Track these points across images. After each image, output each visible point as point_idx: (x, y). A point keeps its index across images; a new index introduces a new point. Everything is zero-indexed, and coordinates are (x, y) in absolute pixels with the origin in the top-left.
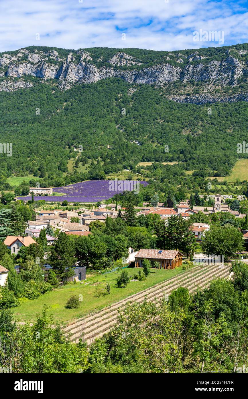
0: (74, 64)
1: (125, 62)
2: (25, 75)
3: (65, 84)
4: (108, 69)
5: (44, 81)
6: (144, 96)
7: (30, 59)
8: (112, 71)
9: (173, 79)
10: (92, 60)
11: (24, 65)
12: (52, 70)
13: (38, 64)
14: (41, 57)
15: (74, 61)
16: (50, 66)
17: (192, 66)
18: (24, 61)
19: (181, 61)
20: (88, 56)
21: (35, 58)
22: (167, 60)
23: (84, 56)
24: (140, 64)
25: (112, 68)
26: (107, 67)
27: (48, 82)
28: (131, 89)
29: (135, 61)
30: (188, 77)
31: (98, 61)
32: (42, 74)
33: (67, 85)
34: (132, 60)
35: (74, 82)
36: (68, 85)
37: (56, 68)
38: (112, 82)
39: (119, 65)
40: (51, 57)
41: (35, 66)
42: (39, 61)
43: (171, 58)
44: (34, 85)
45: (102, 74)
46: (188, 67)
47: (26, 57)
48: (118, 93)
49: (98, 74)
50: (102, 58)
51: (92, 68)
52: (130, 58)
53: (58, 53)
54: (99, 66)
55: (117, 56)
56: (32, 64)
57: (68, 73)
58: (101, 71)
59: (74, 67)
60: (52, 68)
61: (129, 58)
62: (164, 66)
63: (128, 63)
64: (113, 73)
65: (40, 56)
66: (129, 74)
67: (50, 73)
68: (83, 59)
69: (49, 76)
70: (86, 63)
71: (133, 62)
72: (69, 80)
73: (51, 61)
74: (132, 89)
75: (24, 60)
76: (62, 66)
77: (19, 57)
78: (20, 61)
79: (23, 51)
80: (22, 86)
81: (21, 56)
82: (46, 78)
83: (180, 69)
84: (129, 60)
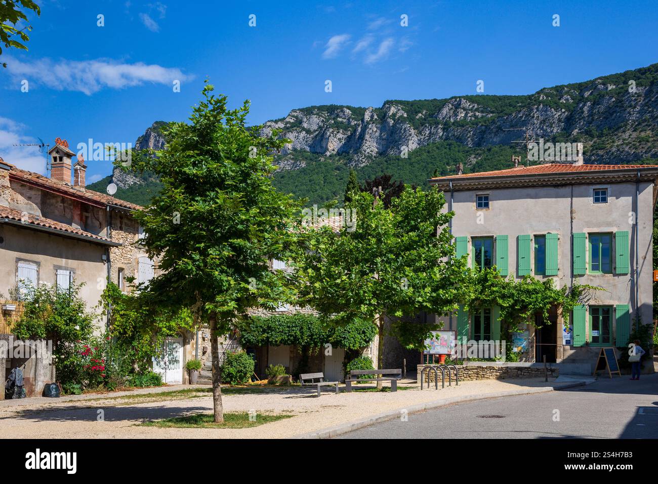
0: (374, 125)
1: (463, 115)
2: (295, 150)
3: (358, 160)
4: (433, 128)
5: (326, 159)
6: (495, 163)
7: (305, 125)
8: (440, 130)
9: (552, 132)
10: (405, 115)
11: (295, 134)
12: (339, 139)
13: (317, 132)
14: (323, 120)
15: (376, 119)
16: (335, 132)
17: (589, 104)
18: (295, 128)
19: (567, 100)
20: (399, 110)
21: (313, 123)
22: (540, 99)
23: (393, 110)
24: (490, 115)
25: (440, 126)
26: (431, 125)
27: (331, 159)
28: (473, 156)
29: (482, 112)
30: (582, 124)
31: (417, 117)
32: (322, 147)
33: (361, 161)
34: (477, 110)
35: (374, 155)
36: (364, 160)
37: (346, 136)
38: (438, 148)
39: (452, 120)
40: (339, 119)
41: (312, 136)
42: (320, 127)
43: (547, 97)
44: (308, 164)
45: (423, 137)
46: (581, 106)
47: (299, 122)
48: (448, 164)
49: (415, 138)
50: (424, 113)
51: (405, 128)
52: (474, 107)
53: (351, 113)
54: (419, 126)
55: (450, 105)
56: (308, 132)
57: (364, 141)
58: (420, 133)
59: (375, 129)
60: (340, 136)
61: (471, 106)
62: (535, 111)
63: (469, 115)
64: (441, 134)
65: (322, 119)
66: (470, 132)
67: (334, 144)
68: (390, 114)
69: (333, 150)
70: (394, 121)
71: (477, 114)
72: (365, 151)
73: (338, 126)
74: (475, 157)
75: (295, 126)
76: (355, 131)
77: (289, 122)
78: (288, 128)
79: (295, 114)
80: (288, 168)
81: (292, 121)
82: (328, 154)
83: (566, 113)
84: (471, 110)
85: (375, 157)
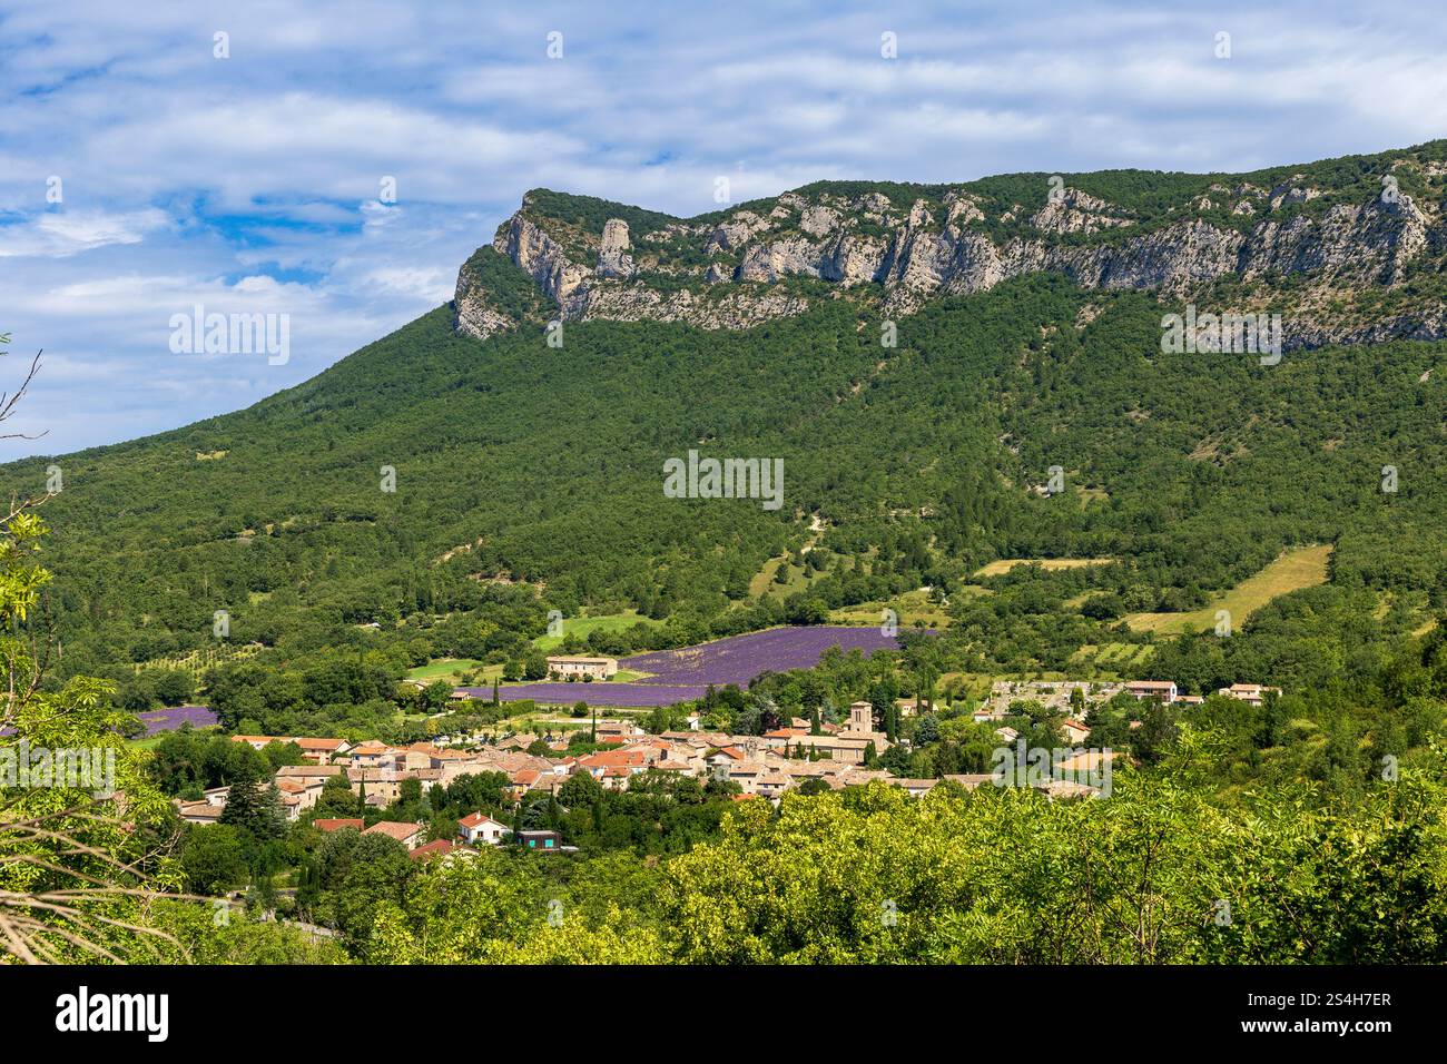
0: (927, 235)
1: (1080, 221)
2: (789, 273)
3: (899, 300)
4: (1027, 244)
5: (843, 293)
7: (806, 226)
8: (1038, 250)
9: (1215, 270)
10: (982, 218)
11: (789, 243)
12: (867, 255)
13: (828, 240)
14: (839, 216)
15: (930, 224)
16: (860, 244)
17: (1273, 225)
18: (788, 232)
19: (1245, 210)
20: (970, 207)
21: (821, 220)
22: (1201, 208)
23: (959, 208)
24: (1127, 223)
25: (1039, 242)
26: (1024, 239)
27: (852, 295)
28: (1089, 307)
29: (1113, 216)
30: (1261, 260)
31: (1003, 220)
32: (837, 270)
33: (905, 302)
34: (1104, 212)
35: (927, 290)
36: (908, 301)
37: (879, 250)
38: (1032, 289)
39: (1061, 232)
40: (868, 215)
41: (819, 246)
42: (833, 230)
43: (1214, 201)
44: (811, 304)
45: (1010, 261)
46: (1261, 228)
47: (796, 217)
49: (997, 264)
50: (1015, 210)
51: (979, 246)
52: (1098, 206)
53: (888, 201)
54: (1002, 238)
55: (1058, 202)
56: (812, 239)
57: (910, 265)
58: (1006, 253)
59: (928, 243)
60: (868, 249)
61: (1094, 205)
62: (1190, 230)
63: (1090, 222)
64: (1041, 257)
65: (837, 212)
66: (1087, 258)
67: (859, 266)
68: (954, 216)
69: (857, 276)
70: (961, 229)
71: (1104, 219)
72: (911, 284)
73: (865, 229)
74: (1092, 309)
75: (789, 228)
76: (893, 244)
77: (777, 219)
78: (776, 231)
79: (789, 201)
80: (777, 310)
81: (783, 215)
82: (847, 283)
83: (1240, 238)
84: (1094, 212)
85: (929, 295)
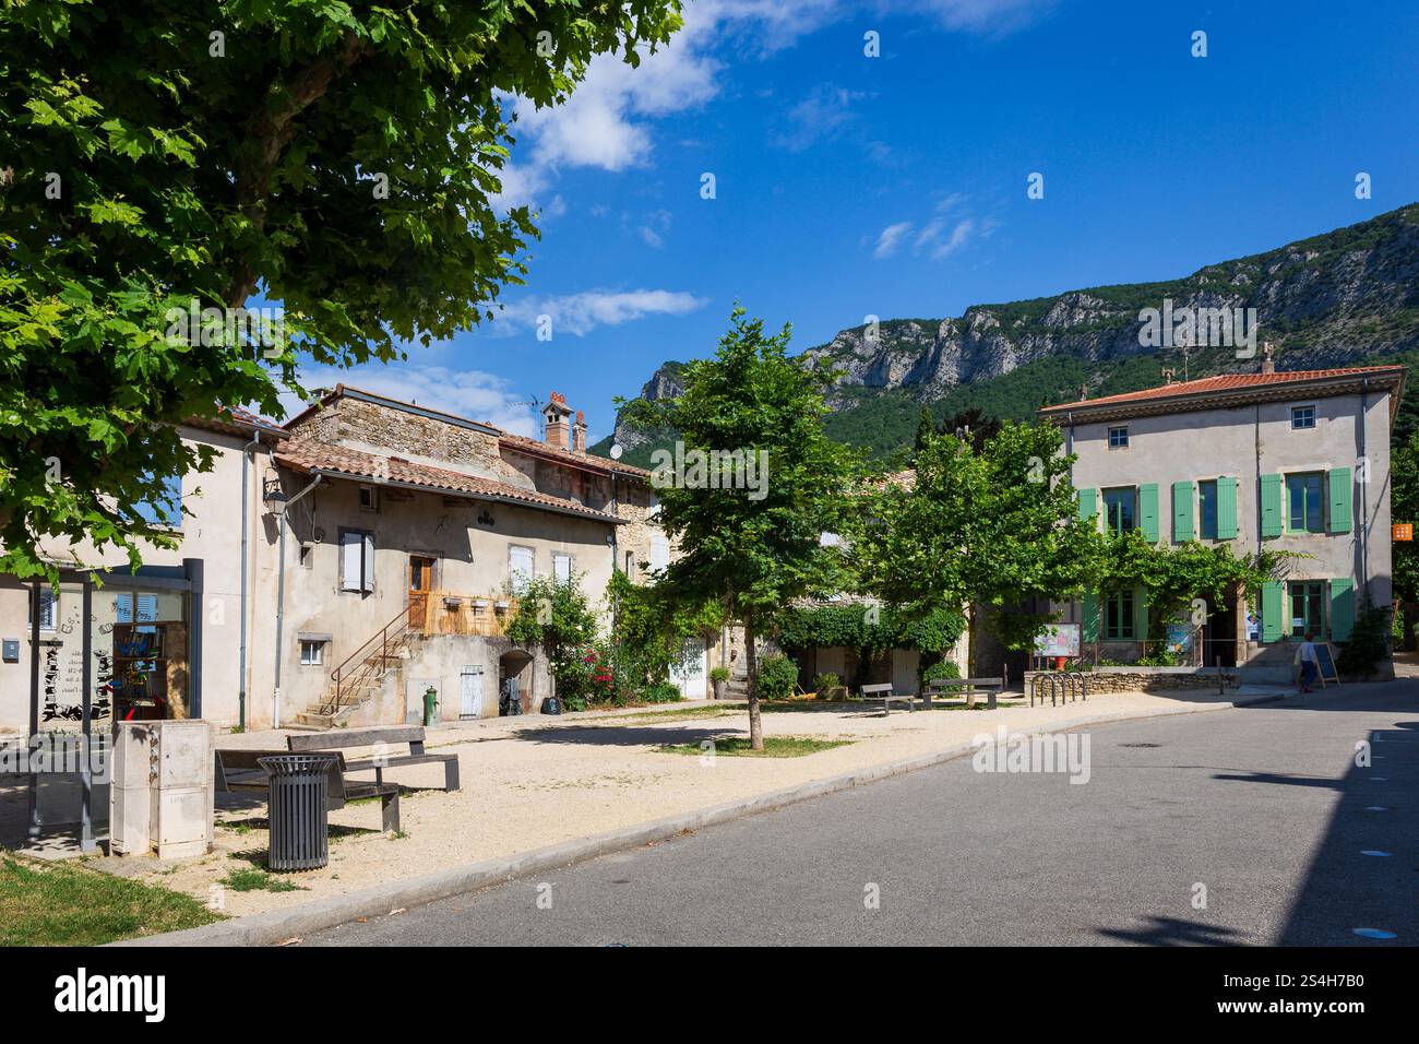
0: (953, 342)
1: (1082, 317)
2: (845, 384)
3: (932, 391)
4: (1037, 339)
5: (886, 394)
7: (858, 351)
8: (1048, 342)
10: (997, 325)
11: (845, 363)
12: (905, 365)
13: (874, 359)
14: (882, 342)
15: (955, 334)
16: (899, 357)
17: (1277, 283)
18: (844, 356)
19: (1242, 281)
20: (988, 318)
21: (869, 346)
22: (1200, 283)
23: (979, 319)
24: (1123, 314)
25: (1048, 336)
26: (1034, 335)
27: (893, 394)
28: (1098, 374)
29: (1111, 310)
31: (1015, 326)
32: (881, 379)
33: (936, 392)
34: (1103, 308)
35: (954, 383)
36: (939, 391)
37: (913, 361)
38: (1045, 366)
39: (1066, 326)
40: (904, 338)
41: (867, 364)
42: (878, 351)
43: (1211, 279)
44: (862, 403)
45: (1023, 353)
46: (1264, 287)
47: (849, 347)
48: (1061, 388)
49: (1013, 356)
50: (1024, 319)
51: (997, 343)
52: (1098, 304)
53: (920, 328)
54: (1017, 338)
55: (1063, 305)
56: (862, 359)
57: (940, 365)
58: (1019, 347)
59: (954, 348)
61: (1094, 303)
62: (1192, 300)
63: (1091, 316)
64: (1050, 347)
65: (881, 339)
66: (1093, 340)
67: (897, 373)
68: (975, 325)
69: (897, 381)
70: (982, 334)
71: (1103, 313)
72: (941, 379)
73: (902, 347)
74: (1101, 375)
75: (844, 353)
76: (926, 352)
77: (836, 349)
78: (834, 356)
79: (844, 337)
80: (836, 409)
81: (840, 346)
82: (889, 386)
83: (1242, 300)
84: (1095, 308)
85: (955, 386)
